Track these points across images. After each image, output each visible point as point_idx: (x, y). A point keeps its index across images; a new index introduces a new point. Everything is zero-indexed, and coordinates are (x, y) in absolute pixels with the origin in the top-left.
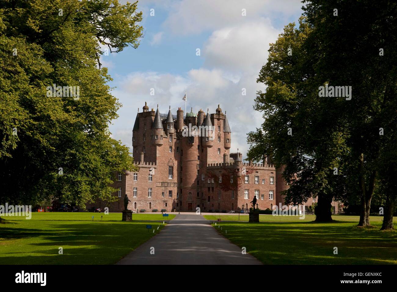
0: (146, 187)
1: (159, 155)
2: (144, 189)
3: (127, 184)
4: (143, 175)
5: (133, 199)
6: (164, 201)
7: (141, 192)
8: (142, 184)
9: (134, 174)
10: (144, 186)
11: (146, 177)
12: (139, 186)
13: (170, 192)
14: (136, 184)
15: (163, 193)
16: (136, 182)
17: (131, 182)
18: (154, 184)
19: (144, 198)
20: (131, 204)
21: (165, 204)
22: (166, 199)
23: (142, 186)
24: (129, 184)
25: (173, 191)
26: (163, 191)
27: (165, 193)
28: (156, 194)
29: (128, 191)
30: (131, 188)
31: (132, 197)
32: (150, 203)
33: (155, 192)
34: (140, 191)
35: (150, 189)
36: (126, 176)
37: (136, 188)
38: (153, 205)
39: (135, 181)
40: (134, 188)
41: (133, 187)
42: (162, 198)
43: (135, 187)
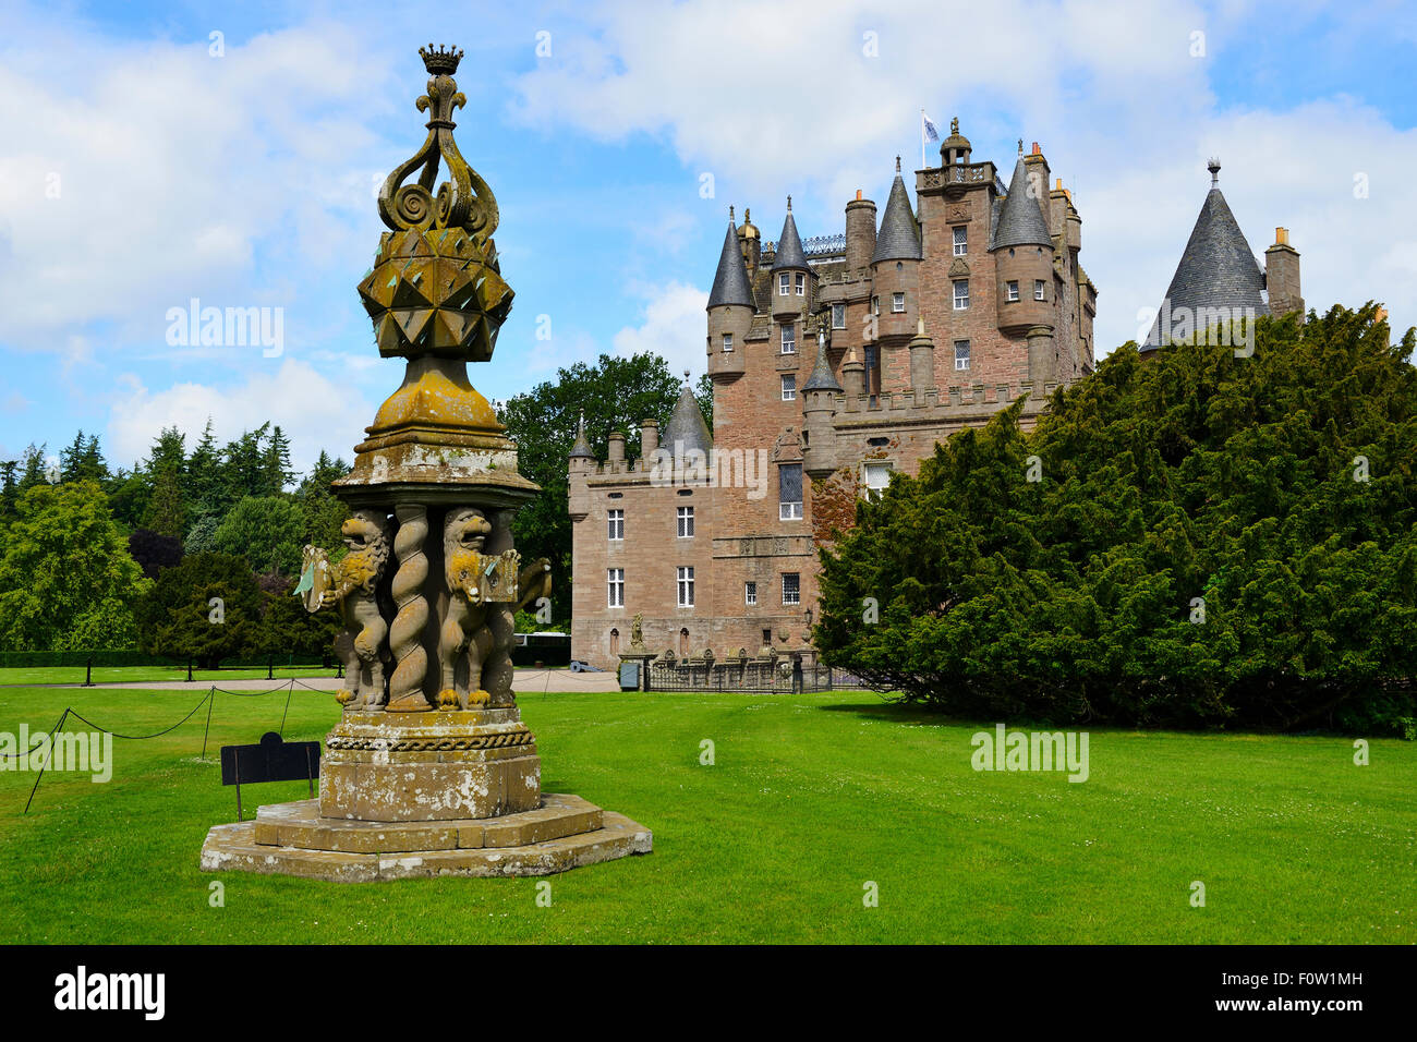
0: (664, 564)
1: (725, 422)
2: (657, 571)
3: (579, 557)
4: (647, 516)
5: (606, 614)
6: (756, 622)
7: (641, 585)
8: (645, 550)
9: (612, 513)
10: (653, 560)
11: (663, 523)
12: (632, 563)
13: (792, 580)
14: (618, 552)
15: (752, 586)
16: (619, 547)
17: (597, 546)
18: (704, 548)
19: (652, 613)
20: (595, 639)
21: (761, 634)
22: (763, 613)
23: (647, 560)
24: (584, 557)
25: (802, 576)
26: (752, 579)
27: (759, 585)
28: (711, 590)
29: (584, 584)
30: (597, 571)
31: (600, 609)
32: (685, 632)
33: (710, 582)
34: (639, 581)
35: (686, 571)
36: (575, 524)
37: (621, 571)
38: (700, 638)
39: (615, 543)
40: (612, 571)
41: (604, 567)
42: (747, 609)
43: (612, 566)
